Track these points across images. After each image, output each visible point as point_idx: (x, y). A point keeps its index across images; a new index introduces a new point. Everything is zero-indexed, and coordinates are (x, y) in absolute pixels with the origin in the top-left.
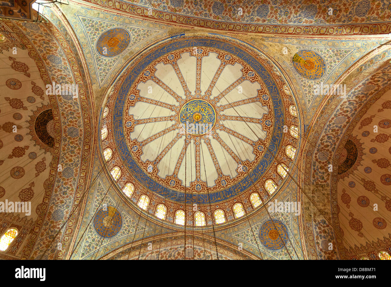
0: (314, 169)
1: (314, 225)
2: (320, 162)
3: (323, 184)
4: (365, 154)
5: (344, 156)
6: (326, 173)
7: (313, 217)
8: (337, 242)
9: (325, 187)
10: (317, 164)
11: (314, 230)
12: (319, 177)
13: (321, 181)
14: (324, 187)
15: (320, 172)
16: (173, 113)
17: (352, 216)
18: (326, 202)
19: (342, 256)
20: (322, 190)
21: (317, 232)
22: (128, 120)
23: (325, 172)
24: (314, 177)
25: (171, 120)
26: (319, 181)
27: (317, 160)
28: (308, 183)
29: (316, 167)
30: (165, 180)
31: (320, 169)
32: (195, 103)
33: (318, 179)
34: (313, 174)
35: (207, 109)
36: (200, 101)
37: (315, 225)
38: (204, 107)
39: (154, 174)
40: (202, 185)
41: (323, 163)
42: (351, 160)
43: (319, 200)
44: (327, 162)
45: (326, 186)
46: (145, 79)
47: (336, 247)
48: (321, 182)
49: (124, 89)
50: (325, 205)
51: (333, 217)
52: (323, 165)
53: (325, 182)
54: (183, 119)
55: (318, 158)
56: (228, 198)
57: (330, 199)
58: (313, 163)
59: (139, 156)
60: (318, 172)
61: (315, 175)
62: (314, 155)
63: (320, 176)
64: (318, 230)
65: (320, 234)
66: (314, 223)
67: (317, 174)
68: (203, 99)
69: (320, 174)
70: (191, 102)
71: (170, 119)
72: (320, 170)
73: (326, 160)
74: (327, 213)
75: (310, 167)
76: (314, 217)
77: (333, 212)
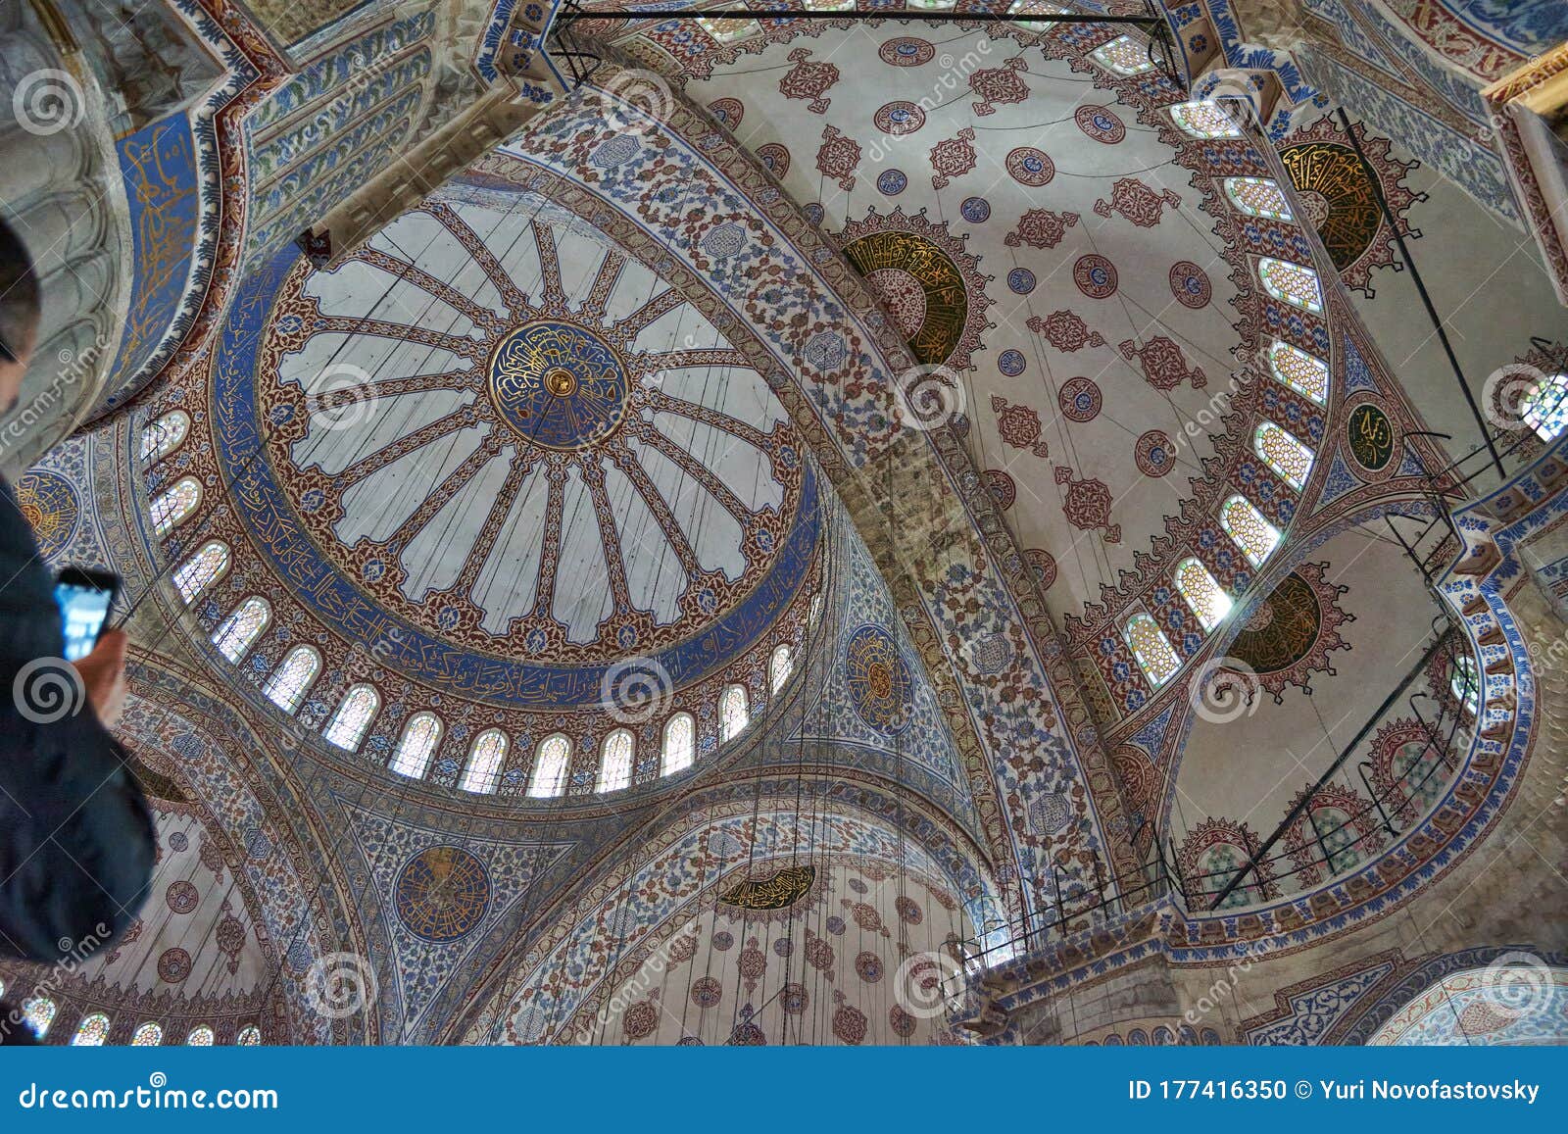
0: (831, 414)
1: (930, 605)
2: (833, 379)
3: (893, 440)
4: (966, 236)
5: (909, 291)
6: (878, 398)
7: (915, 577)
8: (1025, 618)
9: (904, 447)
10: (829, 389)
11: (937, 620)
12: (867, 428)
13: (880, 435)
14: (901, 450)
15: (857, 411)
16: (484, 429)
17: (1067, 480)
18: (937, 496)
19: (1048, 662)
20: (904, 465)
21: (948, 623)
22: (361, 562)
23: (872, 397)
24: (849, 440)
25: (496, 451)
26: (875, 440)
27: (816, 378)
28: (843, 474)
29: (832, 405)
30: (600, 644)
31: (849, 401)
32: (512, 351)
33: (866, 437)
34: (842, 431)
35: (559, 341)
36: (521, 336)
37: (936, 603)
38: (549, 343)
39: (556, 650)
40: (712, 586)
41: (846, 373)
42: (947, 285)
43: (909, 505)
44: (857, 360)
45: (906, 441)
46: (294, 432)
47: (1024, 638)
48: (885, 439)
49: (259, 507)
50: (939, 512)
51: (984, 534)
52: (851, 379)
53: (898, 430)
54: (526, 422)
55: (813, 369)
56: (791, 589)
57: (945, 479)
58: (813, 398)
59: (475, 628)
60: (852, 414)
61: (848, 430)
62: (796, 371)
63: (864, 423)
64: (949, 614)
65: (960, 624)
66: (927, 596)
67: (853, 423)
68: (519, 326)
69: (861, 418)
70: (499, 357)
71: (491, 453)
72: (852, 403)
73: (848, 358)
74: (955, 537)
75: (815, 417)
76: (921, 574)
77: (978, 517)
